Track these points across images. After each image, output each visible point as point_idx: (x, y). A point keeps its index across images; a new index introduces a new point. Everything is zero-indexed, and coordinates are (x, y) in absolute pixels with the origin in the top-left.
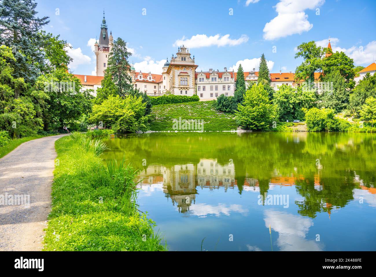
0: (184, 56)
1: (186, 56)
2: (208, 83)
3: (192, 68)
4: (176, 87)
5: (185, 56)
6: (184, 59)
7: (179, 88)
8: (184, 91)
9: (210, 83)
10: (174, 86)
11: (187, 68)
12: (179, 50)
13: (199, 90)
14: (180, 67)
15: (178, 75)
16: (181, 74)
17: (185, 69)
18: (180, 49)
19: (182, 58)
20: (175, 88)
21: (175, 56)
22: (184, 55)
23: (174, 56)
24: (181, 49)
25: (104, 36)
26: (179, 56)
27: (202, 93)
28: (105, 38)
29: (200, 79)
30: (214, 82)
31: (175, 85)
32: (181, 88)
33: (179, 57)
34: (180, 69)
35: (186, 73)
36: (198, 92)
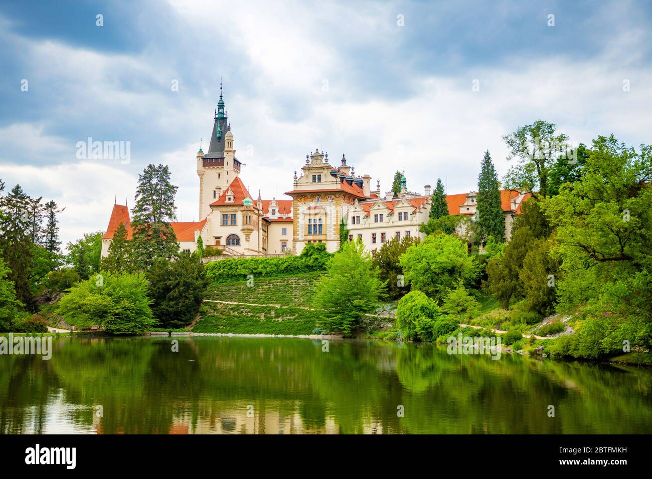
0: (317, 173)
1: (322, 171)
2: (368, 226)
3: (333, 197)
4: (300, 239)
5: (320, 171)
6: (317, 178)
7: (304, 241)
9: (372, 226)
10: (295, 237)
11: (324, 198)
12: (308, 161)
14: (309, 197)
16: (310, 211)
17: (318, 200)
18: (310, 159)
19: (314, 176)
20: (297, 242)
21: (300, 173)
22: (317, 171)
23: (299, 176)
24: (312, 157)
25: (218, 135)
26: (307, 173)
28: (219, 138)
29: (353, 218)
30: (379, 224)
31: (298, 235)
32: (310, 241)
33: (307, 177)
34: (308, 200)
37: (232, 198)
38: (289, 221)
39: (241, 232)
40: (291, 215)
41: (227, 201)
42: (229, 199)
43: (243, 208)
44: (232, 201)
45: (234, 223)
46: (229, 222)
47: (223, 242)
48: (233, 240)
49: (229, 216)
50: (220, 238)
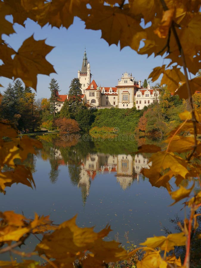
0: (126, 80)
8: (126, 105)
9: (144, 98)
11: (128, 88)
13: (137, 103)
14: (123, 88)
15: (122, 94)
16: (124, 93)
17: (126, 89)
19: (125, 81)
20: (119, 103)
27: (139, 105)
28: (85, 66)
29: (138, 95)
30: (147, 97)
31: (119, 100)
32: (123, 103)
33: (123, 81)
35: (127, 91)
36: (136, 105)
37: (93, 87)
38: (116, 95)
39: (96, 99)
40: (117, 93)
41: (91, 88)
42: (92, 87)
43: (97, 91)
44: (93, 88)
45: (93, 95)
46: (92, 95)
47: (90, 102)
48: (93, 101)
49: (92, 93)
50: (89, 100)
